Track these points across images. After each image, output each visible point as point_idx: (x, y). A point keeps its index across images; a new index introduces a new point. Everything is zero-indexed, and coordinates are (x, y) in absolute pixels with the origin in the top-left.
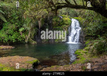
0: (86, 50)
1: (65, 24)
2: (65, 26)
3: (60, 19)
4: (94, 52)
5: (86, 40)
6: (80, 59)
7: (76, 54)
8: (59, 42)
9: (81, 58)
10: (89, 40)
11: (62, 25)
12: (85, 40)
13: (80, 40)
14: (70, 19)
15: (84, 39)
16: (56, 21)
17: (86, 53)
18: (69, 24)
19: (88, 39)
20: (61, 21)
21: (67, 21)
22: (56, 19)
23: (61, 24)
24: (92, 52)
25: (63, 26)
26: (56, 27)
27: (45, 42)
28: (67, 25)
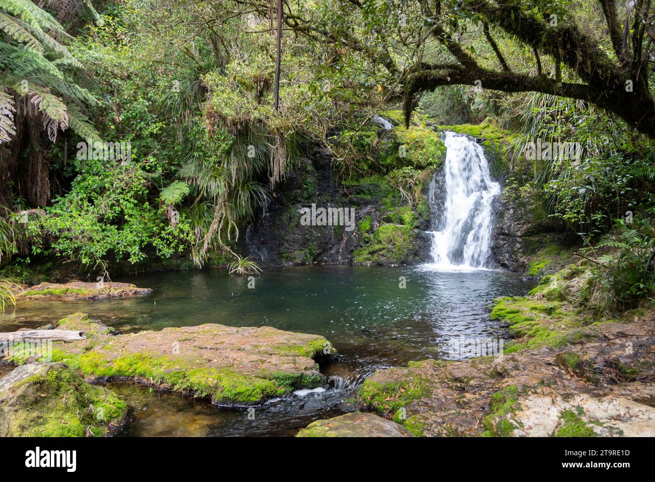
0: (549, 297)
1: (409, 163)
2: (411, 177)
3: (379, 134)
4: (592, 302)
5: (531, 249)
6: (525, 337)
7: (497, 320)
8: (380, 265)
9: (531, 332)
10: (549, 253)
11: (389, 168)
12: (524, 253)
13: (495, 251)
14: (434, 137)
15: (518, 245)
16: (361, 146)
17: (549, 311)
18: (430, 164)
19: (541, 245)
20: (386, 143)
21: (418, 145)
22: (361, 137)
23: (389, 161)
24: (581, 305)
25: (398, 173)
26: (357, 180)
27: (298, 265)
28: (419, 167)
